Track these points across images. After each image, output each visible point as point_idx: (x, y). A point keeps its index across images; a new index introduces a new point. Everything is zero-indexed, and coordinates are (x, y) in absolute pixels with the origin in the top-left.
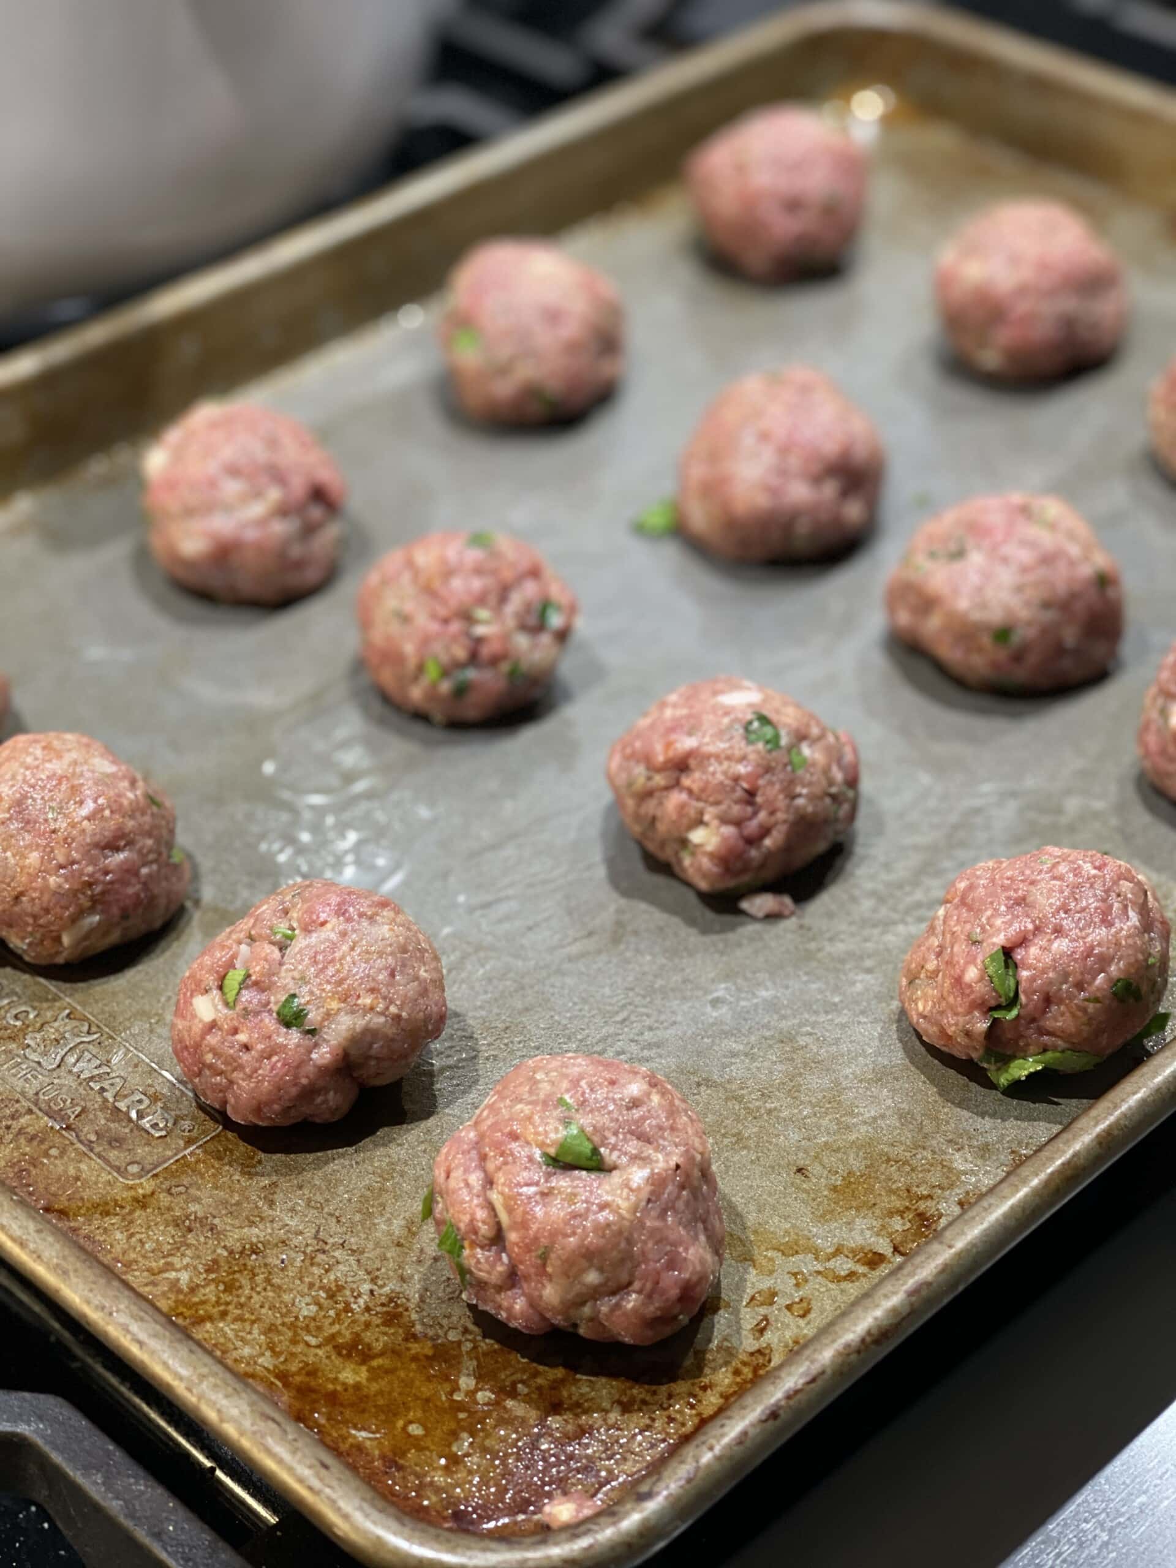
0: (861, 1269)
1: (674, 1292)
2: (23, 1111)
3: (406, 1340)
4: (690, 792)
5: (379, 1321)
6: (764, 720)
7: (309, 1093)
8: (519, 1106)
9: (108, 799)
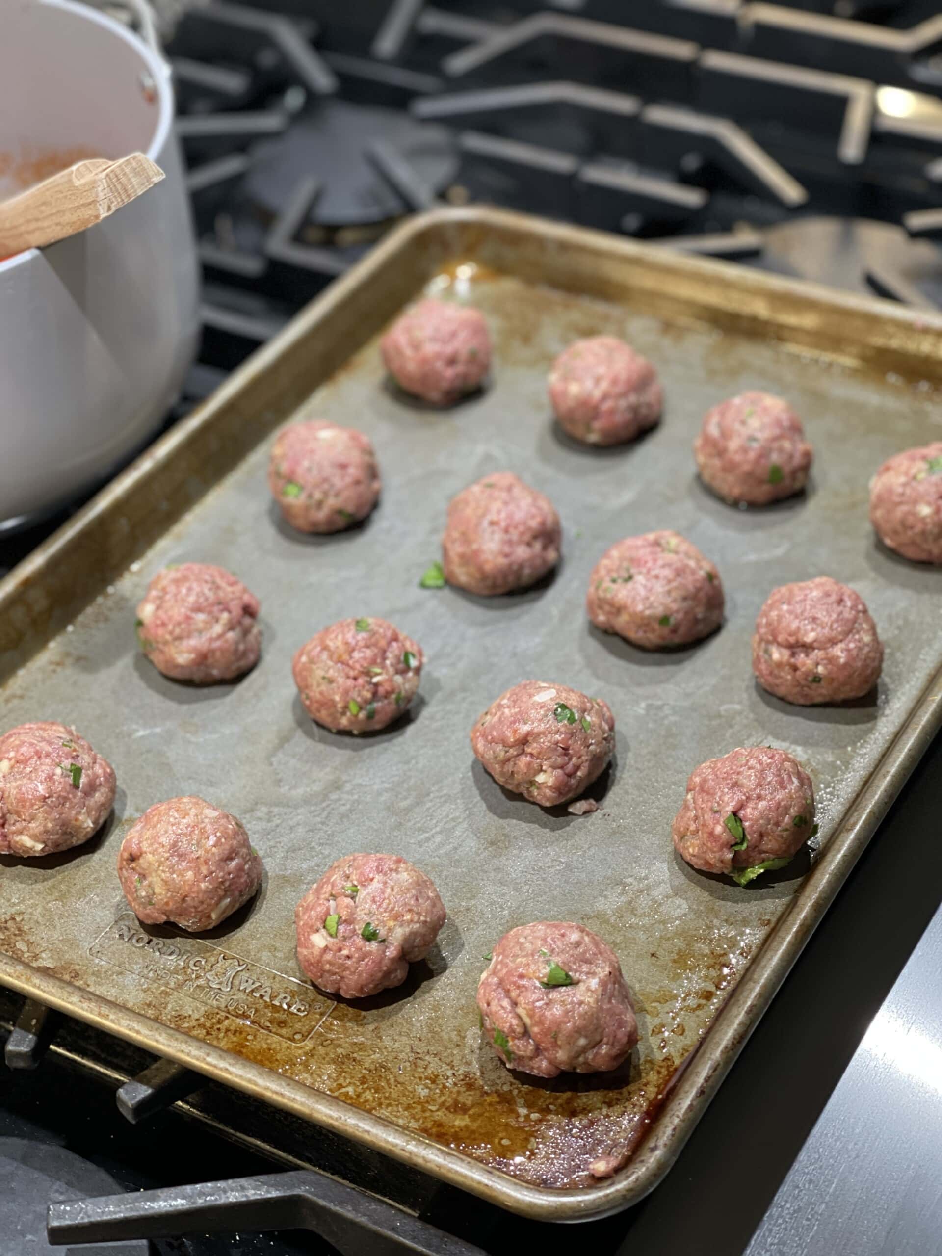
0: (703, 1002)
1: (625, 1040)
2: (223, 1018)
3: (482, 1096)
4: (532, 755)
5: (464, 1089)
6: (564, 707)
7: (387, 974)
8: (519, 960)
9: (222, 832)
